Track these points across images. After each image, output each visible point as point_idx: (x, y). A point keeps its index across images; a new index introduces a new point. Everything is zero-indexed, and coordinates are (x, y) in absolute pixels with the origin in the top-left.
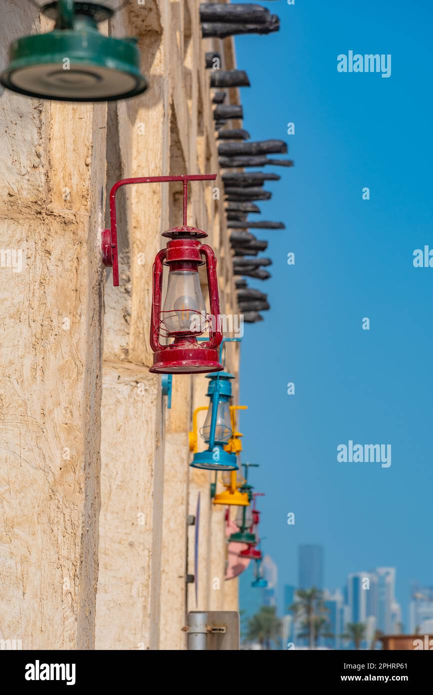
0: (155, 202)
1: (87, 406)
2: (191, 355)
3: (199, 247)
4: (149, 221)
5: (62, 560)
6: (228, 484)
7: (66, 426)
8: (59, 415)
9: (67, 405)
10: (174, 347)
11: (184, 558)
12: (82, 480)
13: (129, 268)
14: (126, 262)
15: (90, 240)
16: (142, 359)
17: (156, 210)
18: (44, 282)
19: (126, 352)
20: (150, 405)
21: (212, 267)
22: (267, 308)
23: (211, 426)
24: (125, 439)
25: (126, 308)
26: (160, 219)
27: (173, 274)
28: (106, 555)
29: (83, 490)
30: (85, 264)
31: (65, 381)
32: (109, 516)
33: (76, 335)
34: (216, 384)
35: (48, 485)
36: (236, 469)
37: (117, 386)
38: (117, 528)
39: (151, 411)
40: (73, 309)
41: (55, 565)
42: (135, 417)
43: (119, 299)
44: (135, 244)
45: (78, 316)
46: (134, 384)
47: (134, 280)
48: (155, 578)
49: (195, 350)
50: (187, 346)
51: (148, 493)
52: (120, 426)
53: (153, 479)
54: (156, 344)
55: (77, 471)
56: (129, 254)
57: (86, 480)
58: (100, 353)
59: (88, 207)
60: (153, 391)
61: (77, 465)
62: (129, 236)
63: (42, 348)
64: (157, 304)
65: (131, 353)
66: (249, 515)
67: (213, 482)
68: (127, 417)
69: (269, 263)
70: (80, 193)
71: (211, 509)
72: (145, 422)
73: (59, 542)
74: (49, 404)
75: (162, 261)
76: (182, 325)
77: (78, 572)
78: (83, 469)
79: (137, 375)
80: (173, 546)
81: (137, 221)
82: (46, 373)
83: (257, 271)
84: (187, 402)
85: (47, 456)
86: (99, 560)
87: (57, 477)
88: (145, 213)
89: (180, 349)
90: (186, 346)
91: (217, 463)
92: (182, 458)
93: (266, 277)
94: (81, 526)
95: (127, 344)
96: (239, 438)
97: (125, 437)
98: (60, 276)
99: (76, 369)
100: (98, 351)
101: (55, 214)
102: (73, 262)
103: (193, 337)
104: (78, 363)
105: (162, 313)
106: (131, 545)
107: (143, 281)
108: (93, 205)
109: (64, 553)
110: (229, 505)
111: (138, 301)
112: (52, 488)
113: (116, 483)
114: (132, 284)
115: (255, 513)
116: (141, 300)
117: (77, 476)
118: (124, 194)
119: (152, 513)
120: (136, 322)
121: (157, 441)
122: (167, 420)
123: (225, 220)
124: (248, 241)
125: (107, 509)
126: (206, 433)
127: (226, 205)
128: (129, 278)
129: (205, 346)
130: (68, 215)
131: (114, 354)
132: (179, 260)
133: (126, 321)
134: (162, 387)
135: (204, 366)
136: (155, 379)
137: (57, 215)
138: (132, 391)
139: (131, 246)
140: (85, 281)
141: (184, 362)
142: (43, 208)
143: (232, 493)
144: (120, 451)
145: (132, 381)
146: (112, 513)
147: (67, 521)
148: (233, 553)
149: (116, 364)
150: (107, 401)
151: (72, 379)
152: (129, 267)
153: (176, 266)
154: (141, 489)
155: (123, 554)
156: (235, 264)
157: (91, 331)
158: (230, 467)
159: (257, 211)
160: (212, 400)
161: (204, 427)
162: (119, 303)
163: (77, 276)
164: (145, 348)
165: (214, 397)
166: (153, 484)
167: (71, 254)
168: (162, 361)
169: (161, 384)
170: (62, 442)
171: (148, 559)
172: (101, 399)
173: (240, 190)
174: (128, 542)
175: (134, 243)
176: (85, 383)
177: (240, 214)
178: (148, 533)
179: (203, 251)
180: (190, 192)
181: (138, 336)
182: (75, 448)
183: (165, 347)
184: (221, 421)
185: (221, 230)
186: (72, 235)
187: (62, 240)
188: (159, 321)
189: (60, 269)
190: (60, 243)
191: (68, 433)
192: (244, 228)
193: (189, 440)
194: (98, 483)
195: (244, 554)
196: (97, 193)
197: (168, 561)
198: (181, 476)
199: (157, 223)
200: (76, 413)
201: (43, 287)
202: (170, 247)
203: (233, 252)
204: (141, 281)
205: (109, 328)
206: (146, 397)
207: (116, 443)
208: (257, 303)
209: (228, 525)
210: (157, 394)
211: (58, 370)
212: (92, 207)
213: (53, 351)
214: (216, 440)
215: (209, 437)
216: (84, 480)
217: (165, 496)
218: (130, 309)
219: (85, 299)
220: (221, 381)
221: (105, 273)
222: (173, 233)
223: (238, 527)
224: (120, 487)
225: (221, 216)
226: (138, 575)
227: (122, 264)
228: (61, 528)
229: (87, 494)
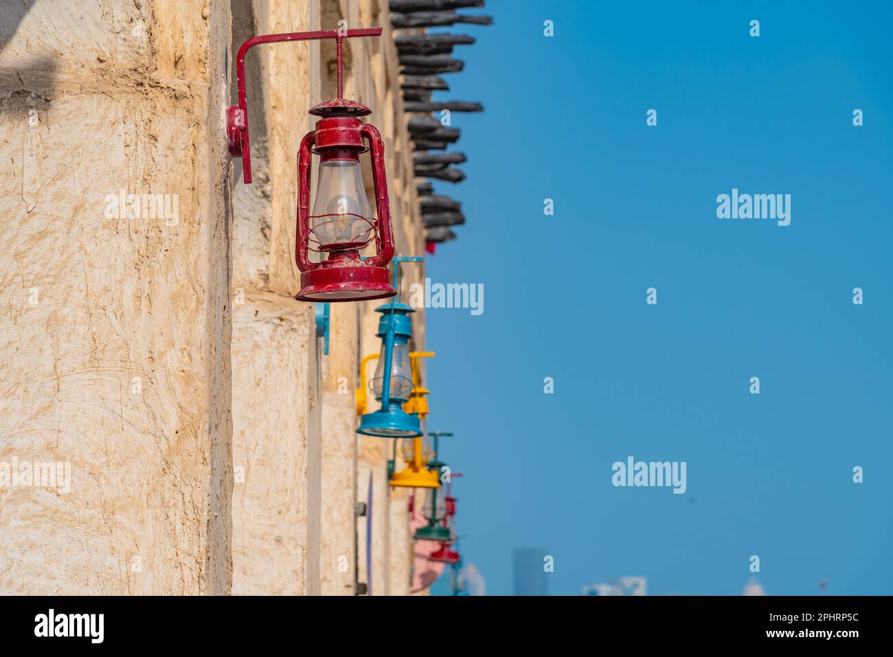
0: (301, 73)
1: (211, 346)
2: (352, 275)
3: (360, 128)
4: (294, 98)
5: (182, 556)
6: (411, 459)
7: (183, 374)
8: (173, 359)
9: (184, 346)
10: (329, 265)
11: (352, 561)
12: (207, 447)
13: (268, 164)
14: (263, 155)
15: (211, 121)
16: (287, 288)
17: (302, 84)
18: (149, 178)
19: (266, 278)
20: (300, 350)
21: (378, 155)
22: (461, 221)
23: (384, 377)
24: (267, 397)
25: (264, 218)
26: (308, 95)
27: (324, 165)
28: (244, 555)
29: (208, 460)
30: (204, 153)
31: (181, 313)
32: (247, 502)
33: (193, 250)
34: (390, 320)
35: (160, 454)
36: (420, 435)
37: (254, 325)
38: (259, 519)
39: (301, 358)
40: (189, 215)
41: (173, 563)
42: (280, 366)
43: (254, 205)
44: (275, 131)
45: (195, 225)
46: (278, 321)
47: (275, 180)
48: (311, 585)
49: (357, 269)
50: (346, 263)
51: (300, 469)
52: (260, 379)
53: (306, 451)
54: (304, 262)
55: (200, 434)
56: (267, 144)
57: (212, 447)
58: (228, 276)
59: (207, 75)
60: (303, 331)
61: (199, 426)
62: (266, 120)
63: (147, 269)
64: (305, 207)
65: (273, 280)
66: (440, 502)
67: (391, 458)
68: (268, 367)
69: (462, 159)
70: (196, 57)
71: (388, 495)
72: (293, 373)
73: (177, 532)
74: (159, 346)
75: (309, 148)
76: (339, 235)
77: (203, 572)
78: (208, 433)
79: (281, 309)
80: (337, 545)
81: (277, 98)
82: (154, 303)
83: (446, 171)
84: (352, 348)
85: (157, 415)
86: (233, 558)
87: (172, 443)
88: (288, 88)
89: (337, 267)
90: (344, 263)
91: (393, 428)
92: (347, 425)
93: (459, 179)
94: (206, 510)
95: (267, 267)
96: (425, 396)
97: (267, 394)
98: (171, 170)
99: (195, 297)
100: (226, 273)
101: (162, 85)
102: (188, 150)
103: (355, 252)
104: (197, 287)
105: (311, 219)
106: (278, 540)
107: (287, 180)
108: (213, 73)
109: (185, 546)
110: (414, 487)
111: (281, 208)
112: (166, 458)
113: (256, 457)
114: (272, 185)
115: (450, 500)
116: (285, 207)
117: (199, 443)
118: (258, 61)
119: (306, 496)
120: (279, 236)
121: (311, 399)
122: (325, 373)
123: (401, 101)
124: (432, 129)
125: (244, 493)
126: (377, 387)
127: (401, 80)
128: (267, 177)
129: (371, 262)
130: (179, 86)
131: (250, 280)
132: (333, 147)
133: (265, 235)
134: (315, 326)
135: (370, 290)
136: (306, 314)
137: (165, 87)
138: (274, 330)
139: (269, 133)
140: (205, 176)
141: (342, 285)
142: (145, 78)
143: (416, 470)
144: (261, 414)
145: (275, 318)
146: (251, 498)
147: (187, 503)
148: (421, 556)
149: (253, 295)
150: (240, 345)
151: (190, 310)
152: (268, 162)
153: (329, 154)
154: (290, 465)
155: (267, 554)
156: (416, 162)
157: (215, 244)
158: (412, 433)
159: (445, 88)
160: (384, 343)
161: (374, 379)
162: (254, 211)
163: (194, 169)
164: (291, 272)
165: (388, 338)
166: (306, 458)
167: (184, 140)
168: (312, 284)
169: (315, 321)
170: (178, 397)
171: (301, 559)
172: (230, 339)
173: (421, 59)
174: (274, 537)
175: (273, 129)
176: (208, 315)
177: (421, 92)
178: (301, 523)
179: (365, 134)
180: (351, 60)
181: (282, 256)
182: (195, 405)
183: (317, 265)
184: (398, 370)
185: (395, 114)
186: (185, 113)
187: (172, 120)
188: (307, 230)
189: (170, 160)
190: (169, 125)
191: (187, 383)
192: (427, 111)
193: (356, 400)
194: (229, 452)
195: (435, 556)
196: (219, 56)
197: (331, 565)
198: (346, 449)
199: (305, 101)
200: (197, 356)
201: (147, 186)
202: (320, 129)
203: (412, 145)
204: (284, 181)
205: (242, 246)
206: (294, 340)
207: (255, 402)
208: (447, 215)
209: (413, 518)
210: (310, 335)
211: (170, 299)
212: (212, 75)
213: (163, 272)
214: (390, 397)
215: (381, 392)
216: (210, 447)
217: (323, 476)
218: (269, 219)
219: (205, 201)
220: (397, 316)
221: (233, 166)
222: (324, 109)
223: (426, 518)
224: (261, 462)
225: (395, 94)
226: (289, 582)
227: (258, 158)
228: (180, 512)
229: (215, 467)
